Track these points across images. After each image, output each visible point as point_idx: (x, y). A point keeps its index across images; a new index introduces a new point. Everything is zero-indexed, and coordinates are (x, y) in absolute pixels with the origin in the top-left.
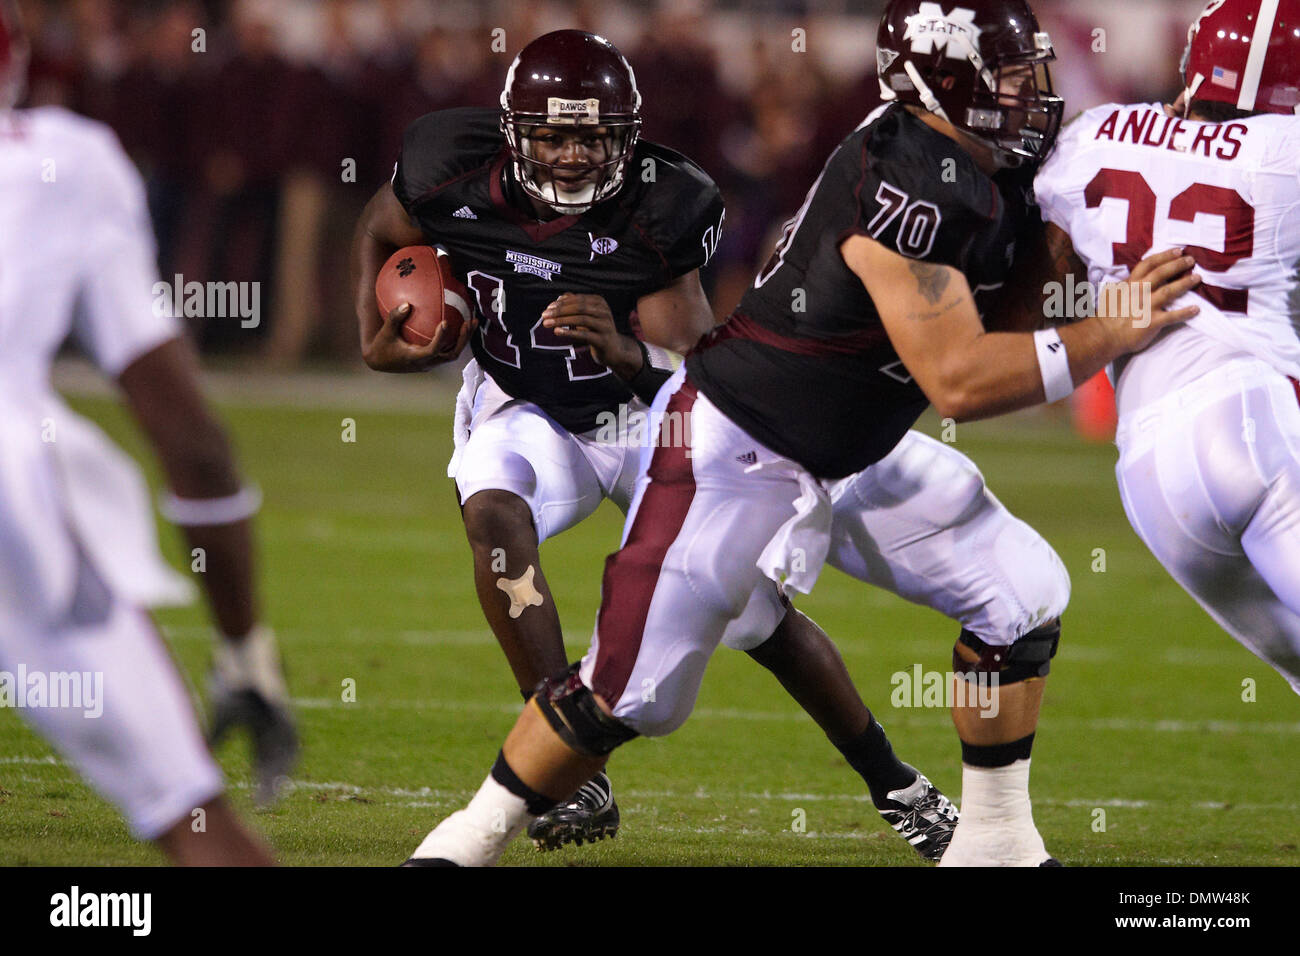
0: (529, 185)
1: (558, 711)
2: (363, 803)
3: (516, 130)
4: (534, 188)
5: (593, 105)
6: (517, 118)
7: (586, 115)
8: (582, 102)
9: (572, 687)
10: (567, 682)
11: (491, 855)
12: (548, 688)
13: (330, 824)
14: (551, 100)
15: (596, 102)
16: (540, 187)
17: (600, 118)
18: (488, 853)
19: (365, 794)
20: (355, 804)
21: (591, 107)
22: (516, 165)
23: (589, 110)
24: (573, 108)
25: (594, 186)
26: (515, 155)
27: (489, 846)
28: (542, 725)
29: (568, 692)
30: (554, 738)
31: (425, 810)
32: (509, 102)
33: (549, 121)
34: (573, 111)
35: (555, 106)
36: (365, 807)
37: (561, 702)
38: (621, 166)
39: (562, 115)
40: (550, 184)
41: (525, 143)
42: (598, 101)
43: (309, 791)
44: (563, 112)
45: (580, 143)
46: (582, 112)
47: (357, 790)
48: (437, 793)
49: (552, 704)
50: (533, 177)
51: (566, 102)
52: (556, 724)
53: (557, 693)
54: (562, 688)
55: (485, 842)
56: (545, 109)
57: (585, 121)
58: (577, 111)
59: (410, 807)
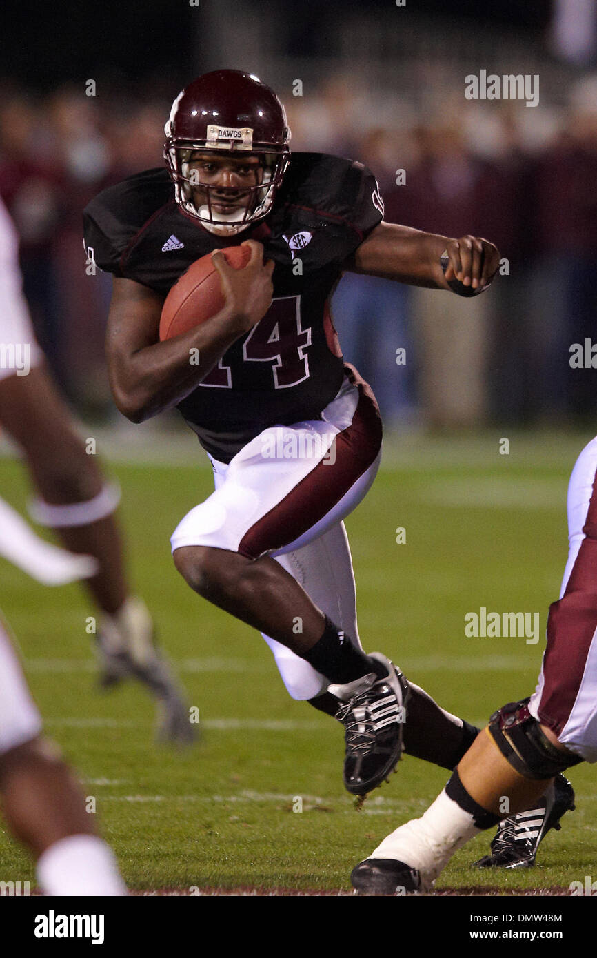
0: (187, 207)
1: (508, 738)
2: (324, 812)
3: (178, 154)
4: (193, 210)
5: (247, 133)
6: (179, 143)
7: (241, 142)
8: (238, 130)
9: (521, 717)
10: (518, 713)
11: (440, 860)
12: (501, 719)
13: (296, 830)
14: (209, 127)
15: (251, 130)
16: (197, 209)
17: (254, 145)
18: (437, 858)
19: (327, 803)
20: (317, 813)
21: (246, 136)
22: (176, 186)
23: (243, 138)
24: (230, 134)
25: (244, 209)
26: (175, 176)
27: (439, 852)
28: (494, 751)
29: (518, 723)
30: (504, 762)
31: (378, 816)
32: (172, 130)
33: (208, 145)
34: (229, 138)
35: (214, 132)
36: (325, 815)
37: (511, 731)
38: (270, 193)
39: (219, 141)
40: (206, 207)
41: (185, 167)
42: (252, 130)
43: (277, 802)
44: (220, 138)
45: (233, 171)
46: (237, 138)
47: (319, 800)
48: (390, 802)
49: (503, 732)
50: (191, 200)
51: (223, 129)
52: (506, 751)
53: (508, 723)
54: (513, 718)
55: (434, 849)
56: (205, 135)
57: (240, 147)
58: (233, 138)
59: (366, 814)
